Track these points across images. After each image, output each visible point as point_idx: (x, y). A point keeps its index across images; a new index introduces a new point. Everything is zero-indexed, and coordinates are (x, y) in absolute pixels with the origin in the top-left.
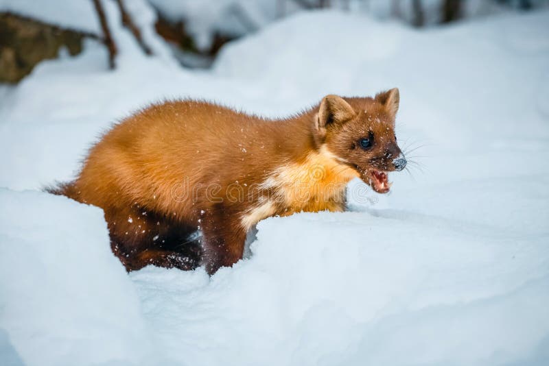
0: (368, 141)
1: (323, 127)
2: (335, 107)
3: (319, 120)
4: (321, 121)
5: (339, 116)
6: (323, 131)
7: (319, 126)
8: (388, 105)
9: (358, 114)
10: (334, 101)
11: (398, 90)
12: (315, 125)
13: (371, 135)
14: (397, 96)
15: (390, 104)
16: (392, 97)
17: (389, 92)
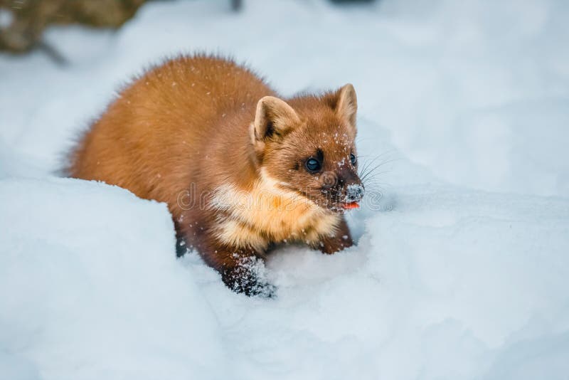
0: (316, 163)
1: (261, 139)
2: (275, 111)
3: (255, 131)
4: (257, 131)
5: (280, 123)
6: (261, 146)
7: (257, 139)
8: (339, 110)
9: (303, 121)
10: (273, 105)
11: (351, 87)
12: (250, 138)
13: (320, 154)
14: (352, 94)
15: (343, 108)
16: (343, 97)
17: (340, 91)
